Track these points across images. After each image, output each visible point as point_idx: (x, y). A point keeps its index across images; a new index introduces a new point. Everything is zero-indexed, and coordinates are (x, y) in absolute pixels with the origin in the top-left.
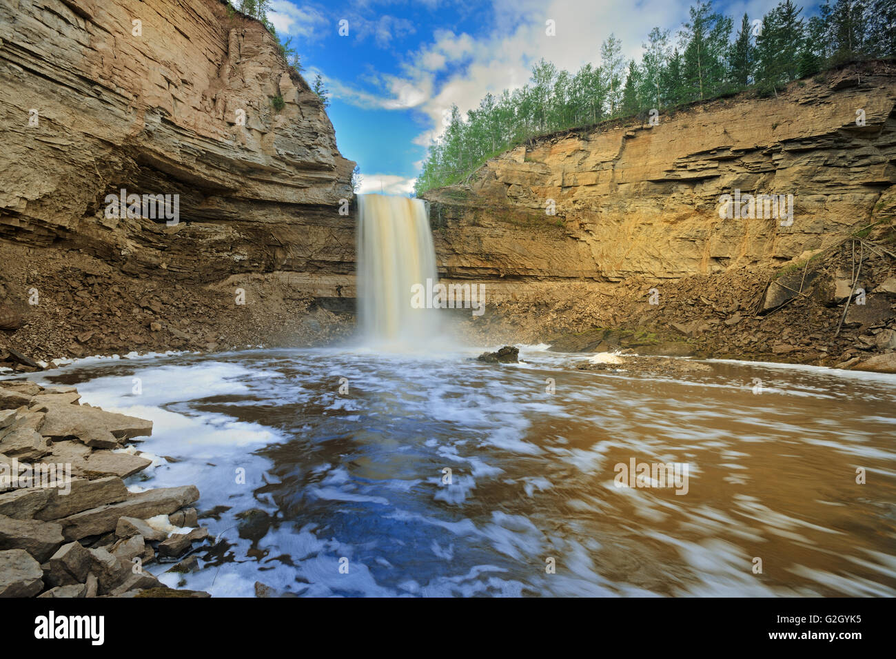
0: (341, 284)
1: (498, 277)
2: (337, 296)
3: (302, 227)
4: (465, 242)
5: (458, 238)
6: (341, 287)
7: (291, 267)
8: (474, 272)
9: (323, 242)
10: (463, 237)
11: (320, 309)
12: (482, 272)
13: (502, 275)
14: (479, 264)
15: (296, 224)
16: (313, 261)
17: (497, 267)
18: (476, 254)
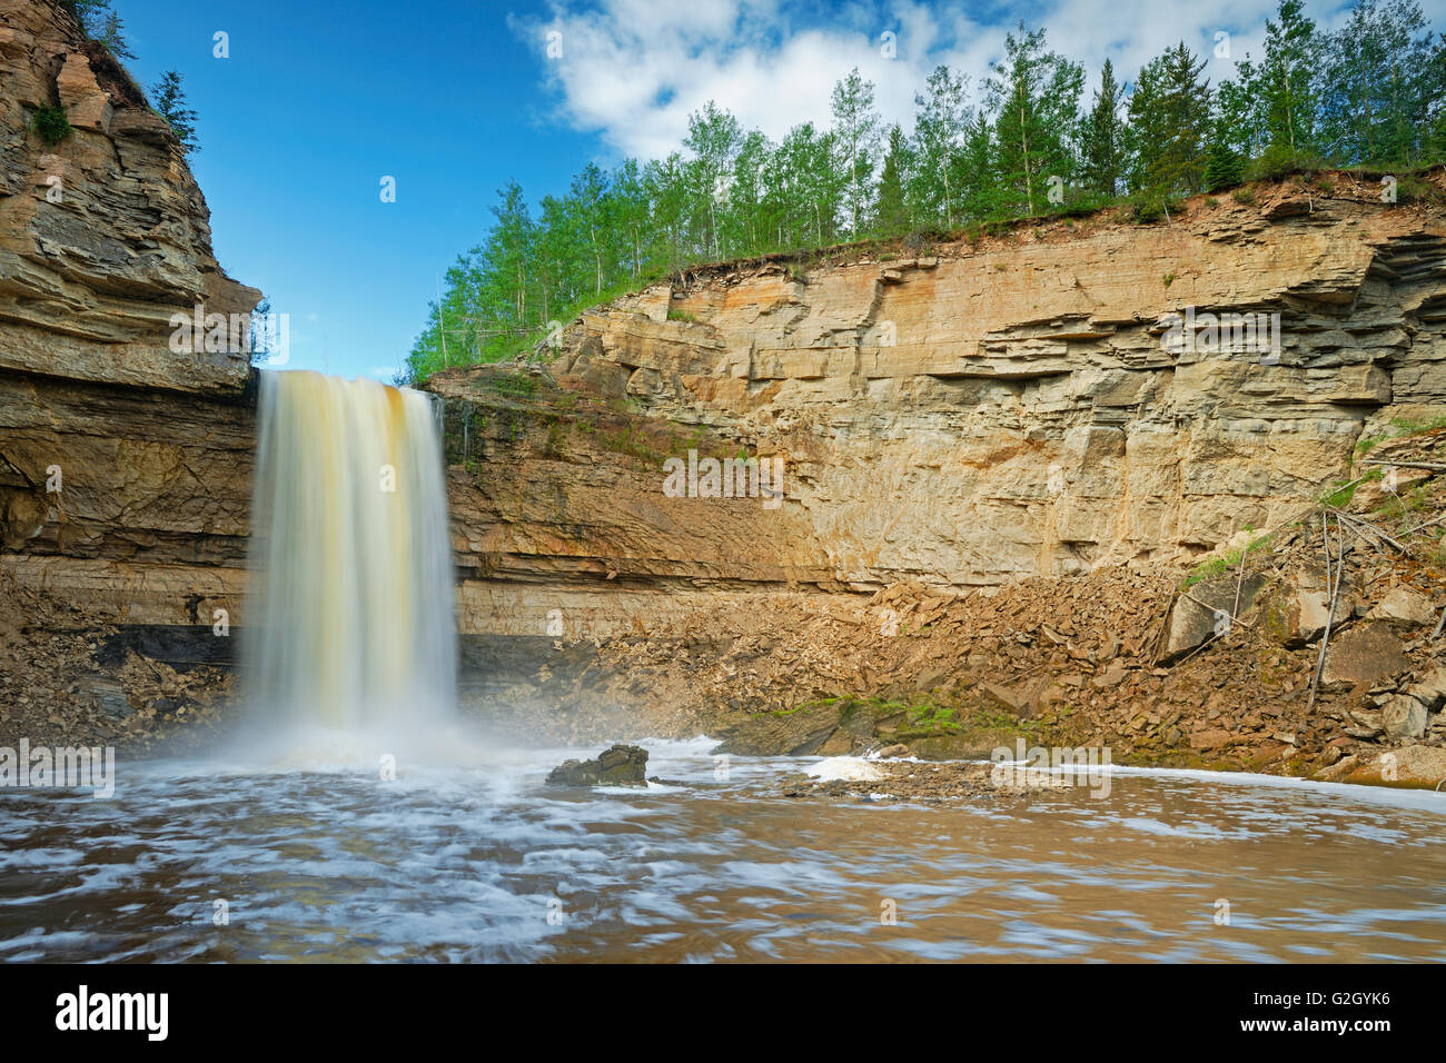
0: (199, 590)
1: (601, 578)
2: (186, 622)
3: (98, 442)
4: (525, 494)
5: (509, 486)
6: (201, 598)
7: (56, 544)
8: (544, 566)
9: (156, 482)
10: (522, 484)
11: (133, 657)
12: (563, 565)
13: (612, 575)
14: (559, 548)
15: (81, 433)
16: (124, 529)
17: (599, 555)
18: (552, 524)
